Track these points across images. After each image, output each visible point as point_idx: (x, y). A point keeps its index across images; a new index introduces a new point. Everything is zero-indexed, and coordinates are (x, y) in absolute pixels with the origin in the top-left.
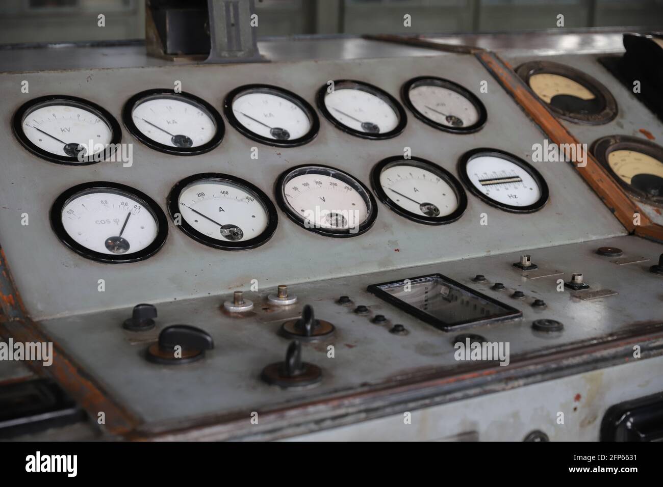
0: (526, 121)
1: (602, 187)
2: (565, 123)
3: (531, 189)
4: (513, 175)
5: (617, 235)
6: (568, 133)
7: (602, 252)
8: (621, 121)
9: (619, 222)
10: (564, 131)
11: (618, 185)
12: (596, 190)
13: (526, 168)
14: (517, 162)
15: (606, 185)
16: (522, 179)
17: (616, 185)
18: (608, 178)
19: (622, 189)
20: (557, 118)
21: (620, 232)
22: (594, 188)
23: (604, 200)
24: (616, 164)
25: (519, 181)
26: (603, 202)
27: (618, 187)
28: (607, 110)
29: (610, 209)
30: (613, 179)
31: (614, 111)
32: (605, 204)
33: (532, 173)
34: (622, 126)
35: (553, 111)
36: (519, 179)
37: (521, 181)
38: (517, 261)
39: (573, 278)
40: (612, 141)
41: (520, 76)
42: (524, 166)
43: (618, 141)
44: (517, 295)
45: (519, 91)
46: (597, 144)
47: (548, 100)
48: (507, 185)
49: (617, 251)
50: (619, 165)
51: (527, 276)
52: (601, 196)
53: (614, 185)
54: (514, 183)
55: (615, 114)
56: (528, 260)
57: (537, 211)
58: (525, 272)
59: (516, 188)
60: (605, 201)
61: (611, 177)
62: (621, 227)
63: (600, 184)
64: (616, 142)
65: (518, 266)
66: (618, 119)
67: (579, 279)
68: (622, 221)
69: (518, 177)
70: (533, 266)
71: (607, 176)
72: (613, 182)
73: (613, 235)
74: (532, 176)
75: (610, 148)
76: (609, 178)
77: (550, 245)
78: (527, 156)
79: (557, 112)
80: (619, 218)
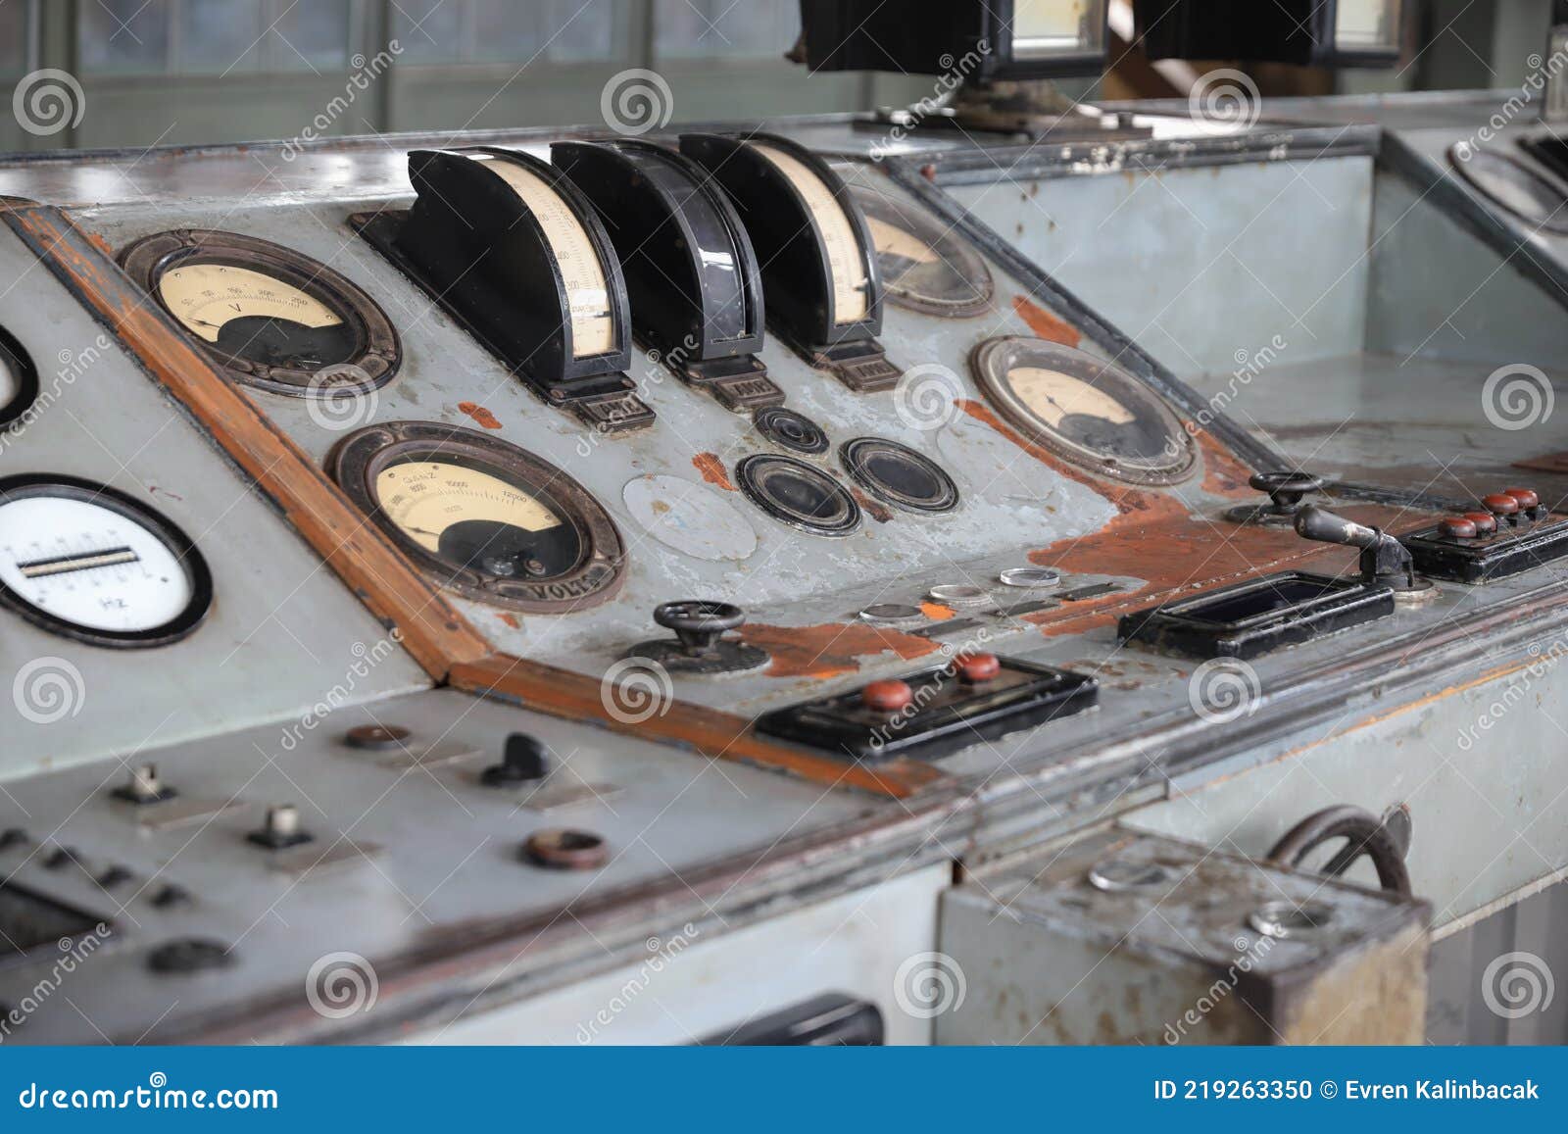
0: (150, 393)
1: (358, 564)
2: (254, 395)
3: (165, 580)
4: (112, 546)
5: (402, 691)
6: (263, 420)
7: (358, 739)
8: (410, 382)
9: (408, 657)
10: (254, 417)
11: (402, 555)
12: (343, 574)
13: (150, 522)
14: (123, 508)
15: (370, 557)
16: (140, 555)
17: (397, 557)
18: (375, 542)
19: (411, 565)
20: (233, 384)
21: (411, 682)
22: (338, 568)
23: (364, 598)
24: (397, 499)
25: (129, 561)
26: (363, 603)
27: (401, 561)
28: (373, 356)
29: (381, 621)
30: (389, 542)
31: (392, 357)
32: (369, 609)
33: (166, 537)
34: (412, 398)
35: (221, 361)
36: (130, 555)
37: (137, 559)
38: (122, 782)
39: (270, 818)
40: (388, 438)
41: (131, 273)
42: (142, 519)
43: (401, 437)
44: (113, 878)
45: (130, 313)
46: (344, 451)
47: (211, 335)
48: (97, 573)
49: (400, 734)
50: (406, 501)
51: (148, 823)
52: (356, 589)
53: (390, 556)
54: (116, 566)
55: (395, 366)
56: (152, 776)
57: (181, 639)
58: (144, 812)
59: (122, 580)
60: (367, 600)
61: (381, 534)
62: (414, 670)
63: (354, 556)
64: (397, 441)
65: (125, 796)
66: (402, 377)
67: (286, 821)
68: (413, 650)
69: (127, 549)
70: (166, 793)
71: (373, 532)
72: (388, 546)
73: (391, 692)
74: (165, 544)
75: (381, 458)
76: (379, 538)
77: (218, 730)
78: (153, 489)
79: (234, 366)
80: (407, 646)
